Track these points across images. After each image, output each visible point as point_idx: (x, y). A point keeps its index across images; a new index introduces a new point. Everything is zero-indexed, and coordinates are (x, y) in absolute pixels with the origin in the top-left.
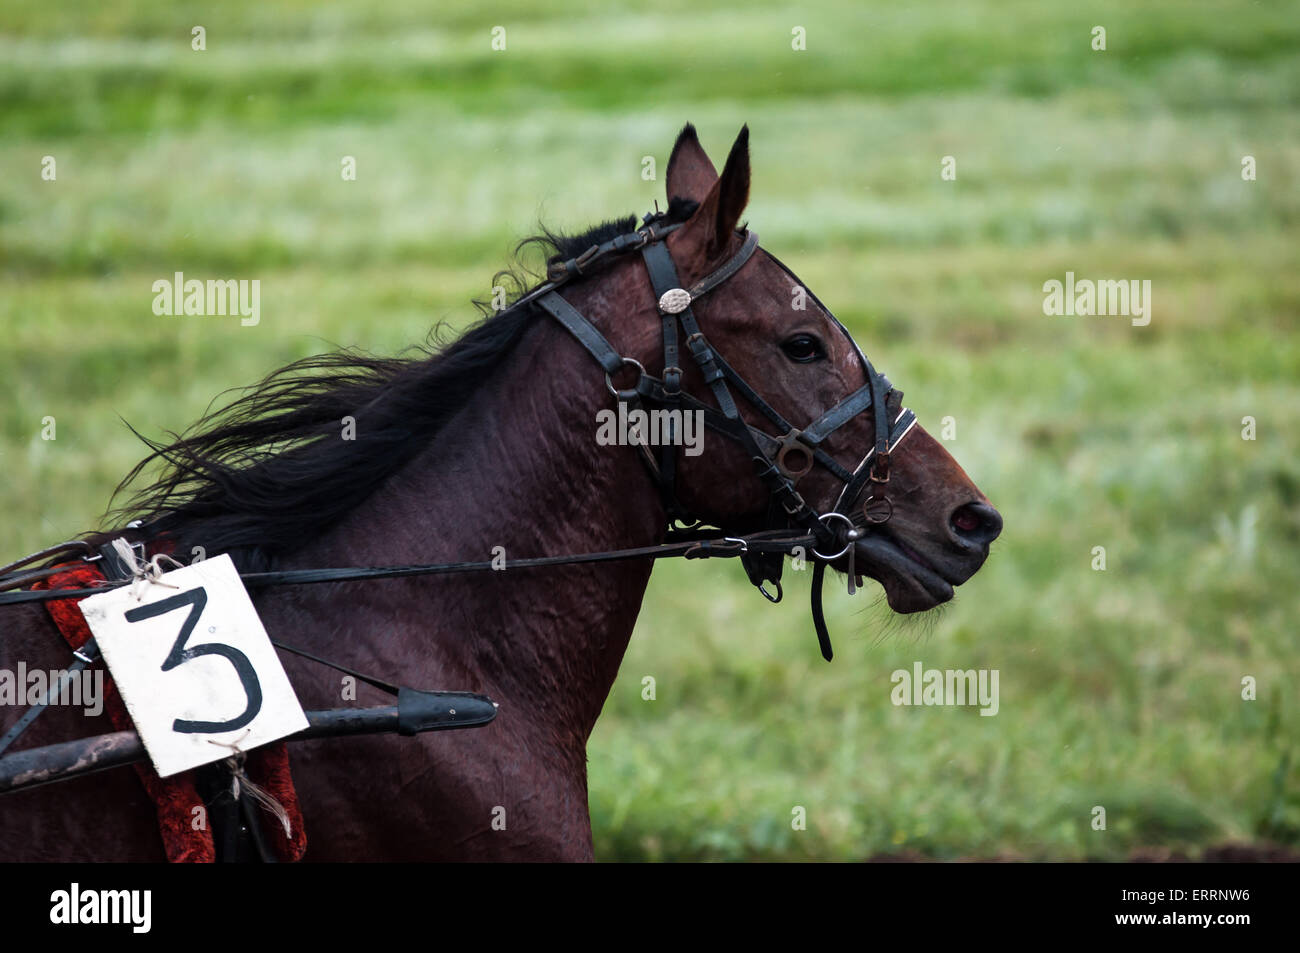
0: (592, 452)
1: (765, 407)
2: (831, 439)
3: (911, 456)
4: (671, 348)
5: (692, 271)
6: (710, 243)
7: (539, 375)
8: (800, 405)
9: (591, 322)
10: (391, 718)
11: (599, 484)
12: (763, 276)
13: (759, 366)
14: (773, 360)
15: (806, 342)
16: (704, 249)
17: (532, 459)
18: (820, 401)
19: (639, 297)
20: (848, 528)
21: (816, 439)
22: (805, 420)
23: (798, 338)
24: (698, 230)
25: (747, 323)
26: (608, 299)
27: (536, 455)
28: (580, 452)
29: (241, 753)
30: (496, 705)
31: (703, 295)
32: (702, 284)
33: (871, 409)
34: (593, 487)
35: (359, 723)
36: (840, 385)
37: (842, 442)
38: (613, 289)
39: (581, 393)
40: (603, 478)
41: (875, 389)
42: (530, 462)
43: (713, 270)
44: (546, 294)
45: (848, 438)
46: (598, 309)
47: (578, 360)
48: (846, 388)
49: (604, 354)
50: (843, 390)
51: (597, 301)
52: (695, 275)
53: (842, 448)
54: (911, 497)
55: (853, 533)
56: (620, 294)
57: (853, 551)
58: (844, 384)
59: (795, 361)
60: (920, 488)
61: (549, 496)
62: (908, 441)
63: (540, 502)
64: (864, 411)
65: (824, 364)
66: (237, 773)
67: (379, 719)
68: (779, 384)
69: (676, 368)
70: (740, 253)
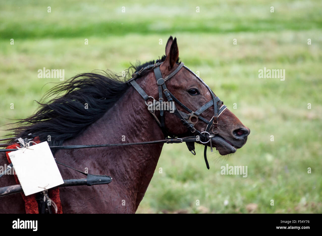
0: (143, 120)
1: (185, 107)
2: (202, 114)
3: (224, 117)
4: (160, 94)
5: (165, 74)
6: (169, 67)
7: (129, 101)
8: (194, 106)
9: (141, 88)
10: (85, 182)
11: (144, 128)
12: (183, 74)
13: (183, 97)
14: (186, 95)
15: (194, 90)
16: (168, 68)
17: (127, 121)
18: (199, 105)
19: (153, 81)
20: (209, 135)
21: (198, 114)
22: (195, 110)
23: (191, 90)
24: (166, 64)
25: (179, 86)
26: (146, 82)
27: (128, 120)
28: (139, 120)
29: (46, 190)
30: (112, 178)
31: (168, 80)
32: (167, 77)
33: (213, 106)
34: (143, 129)
35: (77, 183)
36: (205, 100)
37: (206, 115)
38: (147, 79)
39: (139, 105)
40: (145, 126)
41: (214, 101)
42: (127, 122)
43: (170, 73)
44: (132, 81)
45: (207, 113)
46: (143, 84)
47: (138, 97)
48: (206, 101)
49: (144, 95)
50: (205, 101)
51: (143, 82)
52: (166, 75)
53: (206, 116)
54: (225, 127)
55: (210, 137)
56: (148, 80)
57: (211, 141)
58: (206, 100)
59: (192, 95)
60: (227, 125)
61: (131, 131)
62: (223, 114)
63: (129, 132)
64: (211, 106)
65: (200, 96)
66: (45, 195)
67: (82, 182)
68: (188, 101)
69: (162, 98)
70: (177, 69)
